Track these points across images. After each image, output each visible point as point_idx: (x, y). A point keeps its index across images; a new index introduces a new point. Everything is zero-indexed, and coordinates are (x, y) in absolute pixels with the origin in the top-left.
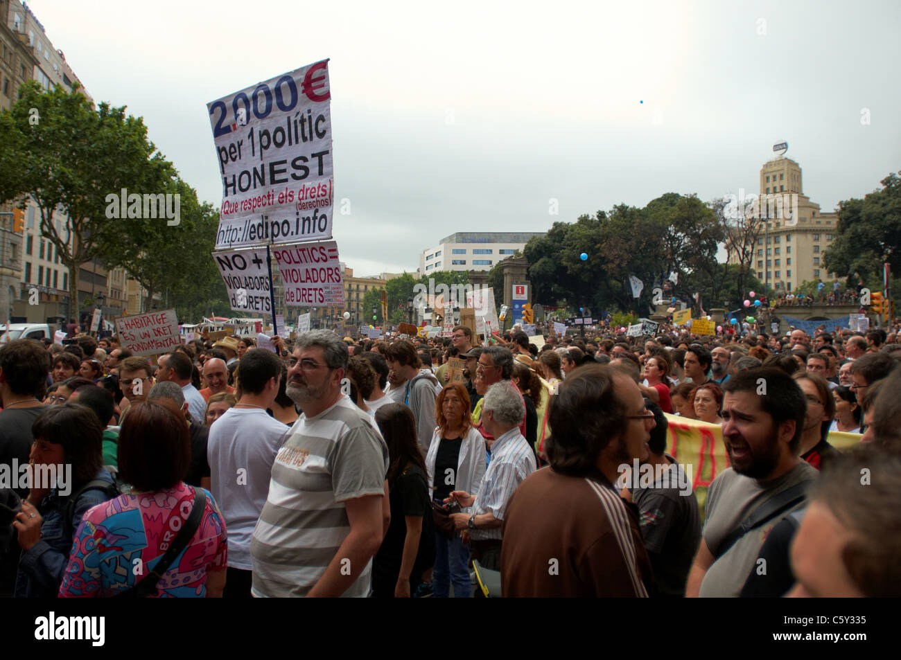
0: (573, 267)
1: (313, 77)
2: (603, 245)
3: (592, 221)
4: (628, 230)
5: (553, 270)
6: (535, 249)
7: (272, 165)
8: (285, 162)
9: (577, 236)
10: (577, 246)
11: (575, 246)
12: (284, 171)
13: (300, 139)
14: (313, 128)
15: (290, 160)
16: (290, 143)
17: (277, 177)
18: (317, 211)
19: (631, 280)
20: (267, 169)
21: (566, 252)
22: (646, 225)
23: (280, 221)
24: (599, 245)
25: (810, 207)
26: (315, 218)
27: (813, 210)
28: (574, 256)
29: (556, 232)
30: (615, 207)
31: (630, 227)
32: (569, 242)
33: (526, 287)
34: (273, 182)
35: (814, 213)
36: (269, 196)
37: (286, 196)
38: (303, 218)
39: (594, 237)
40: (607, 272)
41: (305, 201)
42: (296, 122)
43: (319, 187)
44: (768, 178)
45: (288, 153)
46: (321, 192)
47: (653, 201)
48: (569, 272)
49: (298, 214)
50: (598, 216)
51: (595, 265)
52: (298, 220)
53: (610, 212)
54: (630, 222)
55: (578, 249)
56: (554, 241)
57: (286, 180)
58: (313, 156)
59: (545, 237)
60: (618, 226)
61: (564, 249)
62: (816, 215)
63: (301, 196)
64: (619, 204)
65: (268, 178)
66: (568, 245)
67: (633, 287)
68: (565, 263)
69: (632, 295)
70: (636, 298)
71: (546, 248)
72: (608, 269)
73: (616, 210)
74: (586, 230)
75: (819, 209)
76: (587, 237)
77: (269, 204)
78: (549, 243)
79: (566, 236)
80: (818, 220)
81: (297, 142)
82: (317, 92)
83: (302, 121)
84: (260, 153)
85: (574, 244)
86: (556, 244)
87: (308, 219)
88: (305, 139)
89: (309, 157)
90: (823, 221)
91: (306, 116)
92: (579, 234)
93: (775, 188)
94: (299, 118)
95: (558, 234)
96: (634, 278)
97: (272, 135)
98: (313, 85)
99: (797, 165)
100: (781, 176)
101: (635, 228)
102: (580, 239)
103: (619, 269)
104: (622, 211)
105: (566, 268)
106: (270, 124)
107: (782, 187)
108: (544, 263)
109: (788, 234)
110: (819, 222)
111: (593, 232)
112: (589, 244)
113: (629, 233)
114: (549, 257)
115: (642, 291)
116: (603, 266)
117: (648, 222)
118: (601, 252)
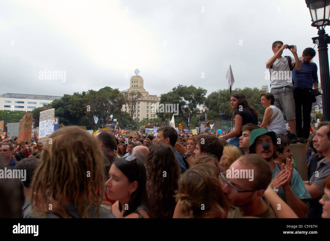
0: (73, 112)
2: (85, 104)
3: (80, 95)
4: (94, 99)
5: (64, 113)
6: (57, 104)
9: (75, 100)
10: (75, 104)
11: (74, 104)
19: (94, 117)
21: (70, 106)
22: (100, 98)
24: (83, 104)
25: (146, 93)
27: (147, 94)
28: (73, 108)
29: (65, 98)
30: (89, 90)
31: (94, 98)
32: (71, 102)
33: (57, 119)
35: (147, 95)
39: (82, 101)
40: (86, 114)
44: (133, 82)
47: (101, 89)
48: (70, 114)
50: (83, 93)
51: (81, 112)
53: (87, 92)
54: (94, 96)
55: (75, 105)
56: (64, 102)
59: (61, 100)
60: (91, 98)
61: (69, 104)
62: (148, 96)
64: (90, 90)
66: (71, 103)
67: (95, 119)
68: (70, 110)
69: (94, 123)
70: (96, 124)
71: (61, 104)
72: (87, 113)
73: (89, 91)
74: (78, 98)
75: (149, 94)
76: (79, 101)
78: (63, 102)
79: (70, 100)
80: (148, 97)
85: (74, 103)
86: (65, 103)
90: (150, 98)
92: (76, 99)
93: (135, 85)
95: (66, 99)
96: (95, 116)
99: (142, 78)
100: (137, 81)
101: (97, 99)
102: (76, 101)
103: (90, 113)
104: (92, 92)
105: (70, 112)
107: (137, 85)
108: (60, 110)
109: (139, 101)
110: (148, 98)
111: (81, 99)
112: (80, 104)
113: (94, 100)
114: (62, 107)
115: (98, 121)
116: (85, 112)
117: (101, 96)
118: (84, 107)
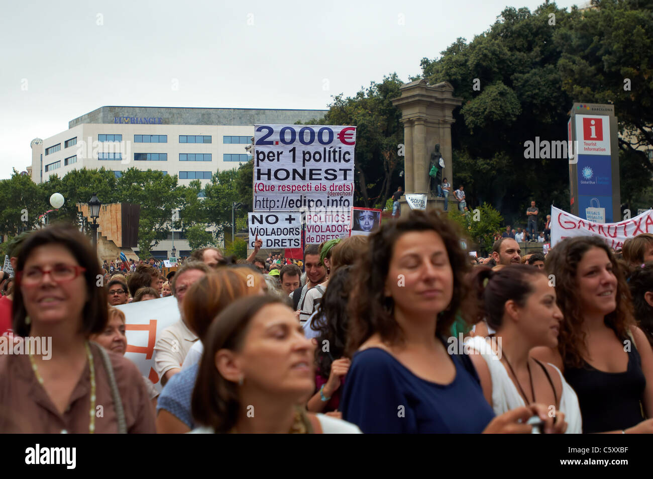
1: (346, 133)
7: (311, 170)
8: (321, 170)
12: (320, 174)
13: (332, 160)
14: (342, 156)
15: (324, 169)
16: (325, 161)
17: (314, 177)
18: (342, 197)
20: (308, 172)
23: (315, 200)
26: (341, 200)
34: (311, 178)
36: (308, 186)
37: (321, 187)
38: (332, 200)
41: (335, 192)
42: (330, 151)
43: (344, 186)
45: (324, 166)
46: (346, 189)
49: (328, 197)
52: (328, 201)
57: (321, 179)
58: (340, 170)
63: (332, 189)
65: (307, 176)
77: (308, 190)
81: (329, 161)
82: (347, 140)
83: (335, 152)
84: (302, 163)
87: (336, 200)
88: (335, 161)
89: (337, 170)
91: (337, 150)
94: (332, 150)
97: (312, 155)
98: (345, 136)
106: (312, 149)
